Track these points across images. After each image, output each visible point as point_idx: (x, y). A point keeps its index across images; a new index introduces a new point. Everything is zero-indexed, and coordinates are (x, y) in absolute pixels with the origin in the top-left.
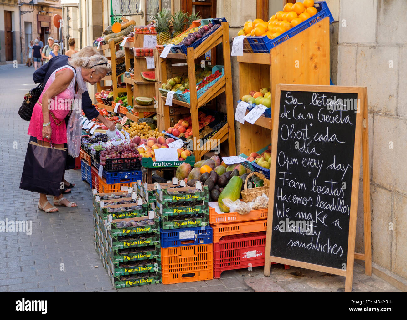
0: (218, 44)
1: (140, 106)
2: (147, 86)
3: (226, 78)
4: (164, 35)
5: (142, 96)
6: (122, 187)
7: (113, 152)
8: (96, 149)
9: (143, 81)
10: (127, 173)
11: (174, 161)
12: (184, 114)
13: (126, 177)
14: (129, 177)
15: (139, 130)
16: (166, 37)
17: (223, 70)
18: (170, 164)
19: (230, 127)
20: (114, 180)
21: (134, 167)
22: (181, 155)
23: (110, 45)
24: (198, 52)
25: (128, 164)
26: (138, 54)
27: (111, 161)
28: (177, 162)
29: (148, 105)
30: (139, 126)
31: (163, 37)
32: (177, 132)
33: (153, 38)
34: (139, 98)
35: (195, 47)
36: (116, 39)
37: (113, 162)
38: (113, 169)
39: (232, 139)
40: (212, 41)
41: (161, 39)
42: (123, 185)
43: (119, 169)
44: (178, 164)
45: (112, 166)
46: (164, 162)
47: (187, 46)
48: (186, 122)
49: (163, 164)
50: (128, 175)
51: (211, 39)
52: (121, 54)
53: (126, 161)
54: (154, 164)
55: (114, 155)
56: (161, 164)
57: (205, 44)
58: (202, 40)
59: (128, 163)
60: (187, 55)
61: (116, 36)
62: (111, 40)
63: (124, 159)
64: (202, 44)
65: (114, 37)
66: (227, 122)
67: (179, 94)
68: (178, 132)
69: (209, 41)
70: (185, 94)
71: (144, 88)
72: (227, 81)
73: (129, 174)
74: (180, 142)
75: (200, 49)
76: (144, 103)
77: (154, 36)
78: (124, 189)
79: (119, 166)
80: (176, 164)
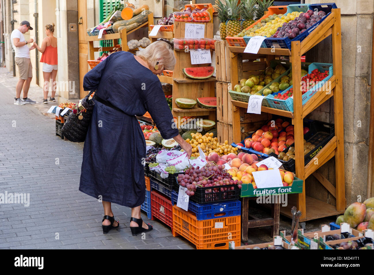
0: (327, 36)
1: (182, 110)
2: (188, 85)
3: (336, 80)
4: (234, 24)
5: (182, 98)
6: (216, 223)
7: (201, 178)
8: (170, 172)
9: (185, 79)
10: (222, 205)
11: (278, 188)
12: (255, 122)
13: (222, 210)
14: (225, 211)
15: (206, 144)
16: (237, 26)
17: (330, 68)
18: (273, 192)
19: (339, 141)
20: (207, 214)
21: (232, 197)
22: (285, 179)
23: (121, 34)
24: (305, 46)
25: (224, 194)
26: (181, 46)
27: (205, 190)
28: (282, 188)
29: (191, 109)
30: (206, 139)
31: (232, 26)
32: (260, 146)
33: (196, 27)
34: (180, 100)
35: (301, 40)
36: (128, 26)
37: (206, 192)
38: (206, 200)
39: (340, 156)
40: (321, 33)
41: (230, 29)
42: (218, 221)
43: (213, 200)
44: (283, 191)
45: (205, 196)
46: (266, 189)
47: (291, 38)
48: (269, 134)
49: (266, 191)
50: (223, 208)
51: (320, 29)
52: (134, 45)
53: (222, 189)
54: (254, 191)
55: (204, 181)
56: (263, 191)
57: (313, 36)
58: (309, 32)
59: (224, 192)
60: (291, 51)
61: (127, 23)
62: (123, 28)
63: (219, 188)
64: (310, 36)
65: (125, 25)
66: (334, 135)
67: (273, 100)
68: (262, 147)
69: (318, 33)
70: (286, 100)
71: (184, 87)
72: (337, 83)
73: (225, 206)
74: (273, 160)
75: (307, 43)
76: (187, 106)
77: (197, 24)
78: (218, 225)
79: (213, 196)
80: (280, 190)
